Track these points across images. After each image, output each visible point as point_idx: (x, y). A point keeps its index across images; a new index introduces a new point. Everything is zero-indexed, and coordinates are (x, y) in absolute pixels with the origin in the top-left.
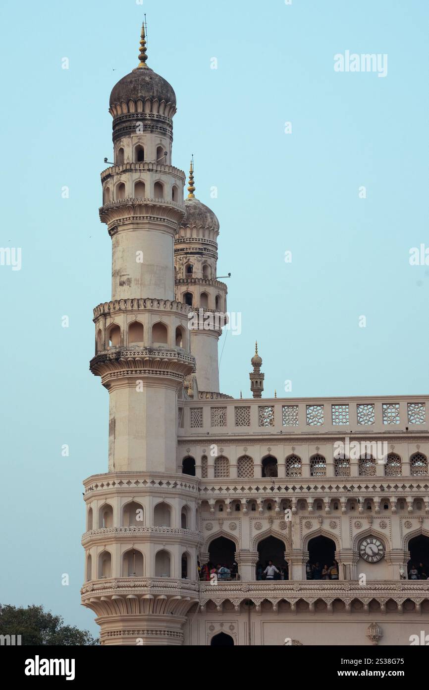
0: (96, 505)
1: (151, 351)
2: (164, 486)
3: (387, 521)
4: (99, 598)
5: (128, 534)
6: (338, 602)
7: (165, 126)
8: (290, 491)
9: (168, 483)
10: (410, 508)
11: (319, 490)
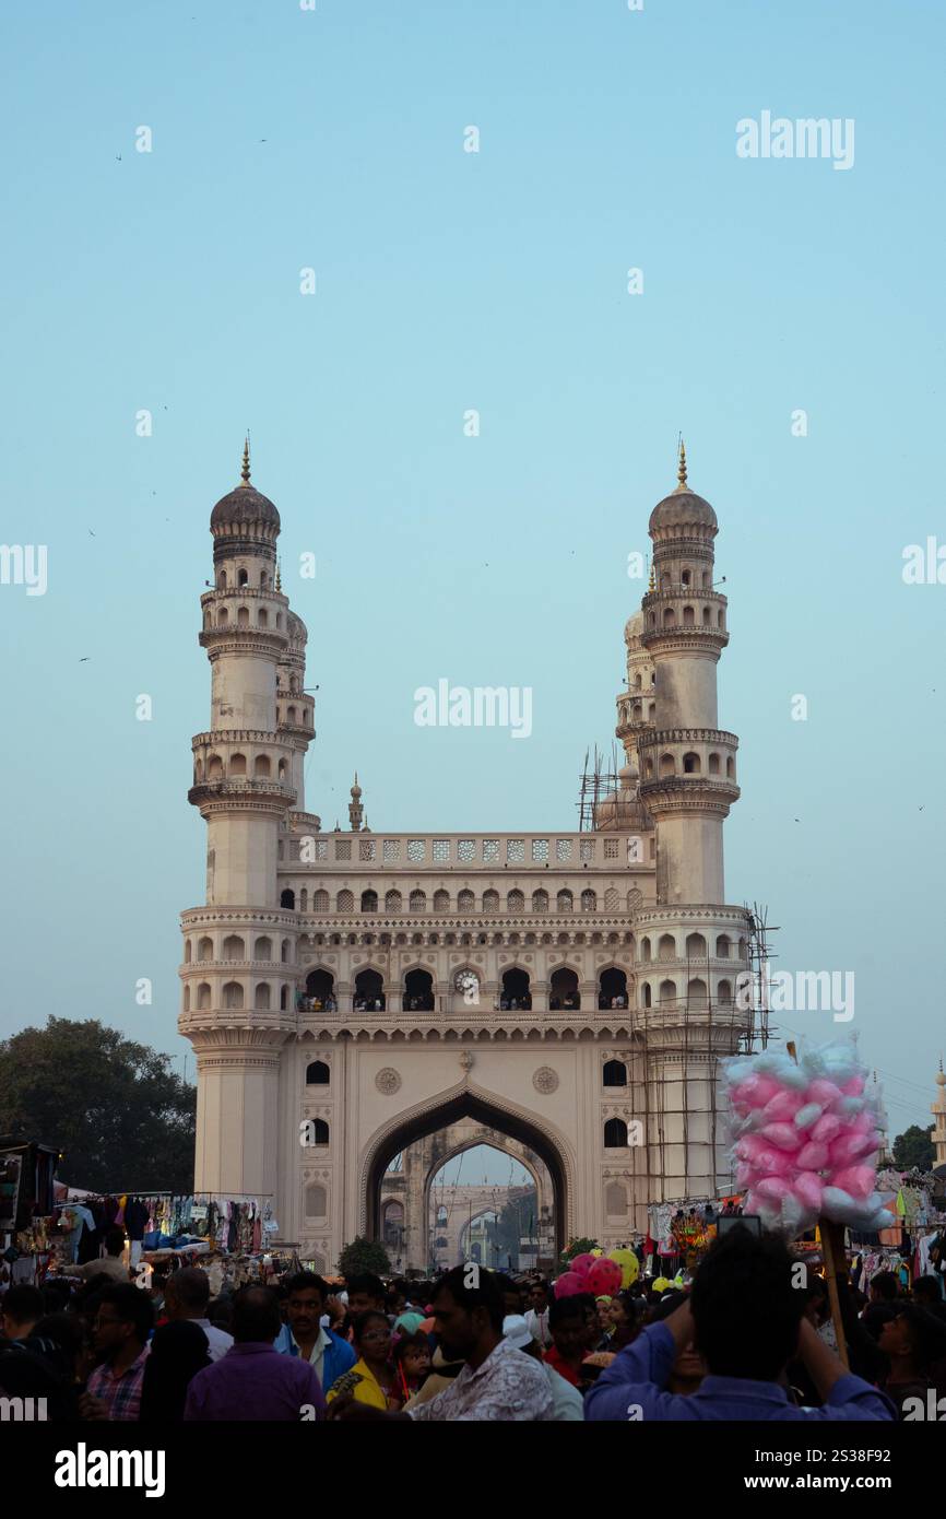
0: (195, 938)
1: (254, 784)
2: (266, 920)
3: (483, 955)
4: (198, 1028)
5: (229, 967)
6: (433, 1033)
7: (269, 549)
8: (390, 926)
9: (270, 918)
10: (506, 943)
11: (419, 925)
